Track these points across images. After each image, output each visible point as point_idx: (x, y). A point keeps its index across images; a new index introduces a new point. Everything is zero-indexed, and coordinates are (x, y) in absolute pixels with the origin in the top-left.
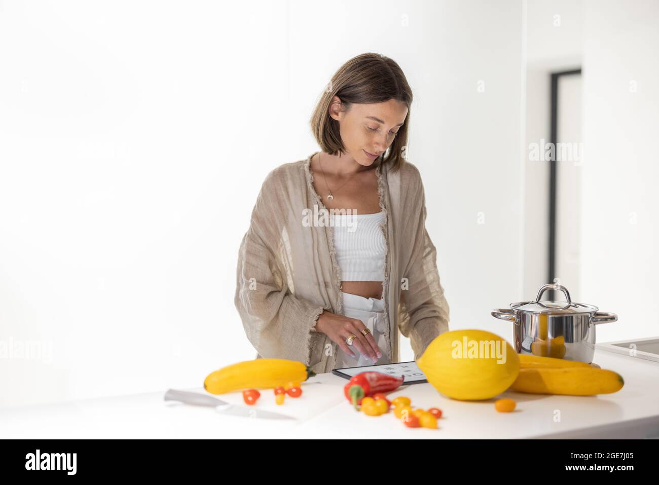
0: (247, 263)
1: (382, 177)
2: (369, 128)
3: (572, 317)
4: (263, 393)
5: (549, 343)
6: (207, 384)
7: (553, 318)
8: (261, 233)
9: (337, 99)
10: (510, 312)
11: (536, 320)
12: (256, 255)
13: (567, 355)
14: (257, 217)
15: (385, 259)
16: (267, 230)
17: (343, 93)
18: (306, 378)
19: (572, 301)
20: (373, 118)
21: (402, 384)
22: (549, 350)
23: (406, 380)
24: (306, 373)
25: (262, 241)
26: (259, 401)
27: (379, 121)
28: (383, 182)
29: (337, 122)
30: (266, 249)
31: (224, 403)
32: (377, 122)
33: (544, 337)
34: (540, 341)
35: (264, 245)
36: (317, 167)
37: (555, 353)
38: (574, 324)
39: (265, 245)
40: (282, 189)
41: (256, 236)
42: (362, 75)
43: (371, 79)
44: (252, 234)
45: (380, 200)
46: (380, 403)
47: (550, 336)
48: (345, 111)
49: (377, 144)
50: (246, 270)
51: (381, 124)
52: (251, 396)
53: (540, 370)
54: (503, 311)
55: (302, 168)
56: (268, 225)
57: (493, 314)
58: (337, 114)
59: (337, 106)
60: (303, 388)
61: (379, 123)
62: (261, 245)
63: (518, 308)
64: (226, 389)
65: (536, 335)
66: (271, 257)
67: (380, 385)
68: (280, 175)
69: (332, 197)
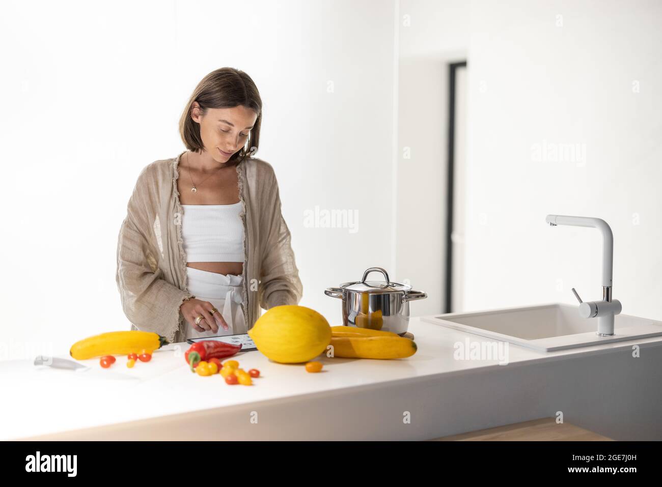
0: (124, 246)
1: (242, 173)
2: (221, 130)
3: (389, 295)
4: (118, 359)
5: (370, 317)
6: (72, 351)
7: (372, 295)
8: (136, 221)
9: (197, 104)
10: (340, 290)
11: (359, 297)
12: (131, 240)
13: (384, 326)
14: (132, 207)
15: (243, 244)
16: (140, 219)
17: (201, 99)
18: (159, 346)
19: (391, 281)
20: (224, 121)
21: (239, 351)
22: (370, 322)
23: (244, 347)
24: (159, 342)
25: (137, 228)
26: (113, 366)
27: (229, 124)
28: (242, 178)
29: (198, 125)
30: (140, 235)
31: (82, 366)
32: (228, 125)
33: (366, 312)
34: (363, 315)
35: (137, 230)
36: (185, 164)
37: (374, 325)
38: (391, 300)
39: (139, 231)
40: (153, 183)
41: (131, 222)
42: (215, 85)
43: (224, 87)
44: (128, 221)
45: (240, 193)
46: (212, 365)
47: (370, 310)
48: (203, 115)
49: (229, 143)
50: (123, 252)
51: (232, 127)
52: (106, 360)
53: (350, 338)
54: (334, 290)
55: (171, 166)
56: (141, 215)
57: (326, 292)
58: (197, 117)
59: (196, 111)
60: (154, 355)
61: (229, 126)
62: (136, 231)
63: (346, 288)
64: (87, 356)
65: (359, 310)
66: (145, 242)
67: (218, 352)
68: (152, 170)
69: (196, 190)
